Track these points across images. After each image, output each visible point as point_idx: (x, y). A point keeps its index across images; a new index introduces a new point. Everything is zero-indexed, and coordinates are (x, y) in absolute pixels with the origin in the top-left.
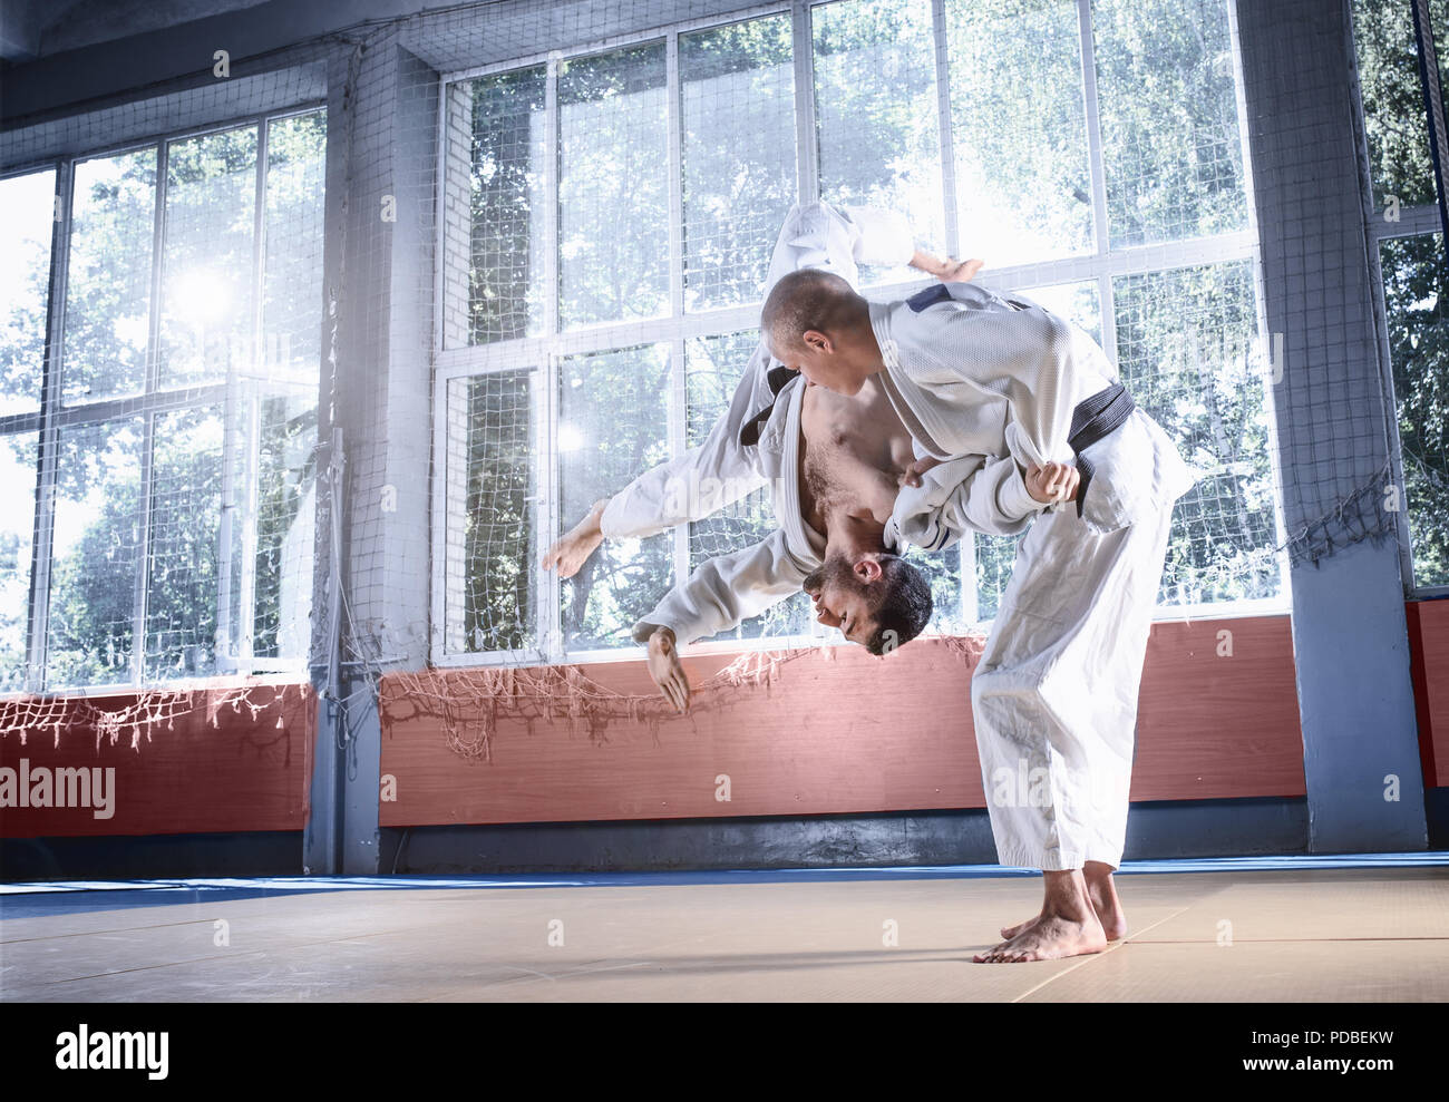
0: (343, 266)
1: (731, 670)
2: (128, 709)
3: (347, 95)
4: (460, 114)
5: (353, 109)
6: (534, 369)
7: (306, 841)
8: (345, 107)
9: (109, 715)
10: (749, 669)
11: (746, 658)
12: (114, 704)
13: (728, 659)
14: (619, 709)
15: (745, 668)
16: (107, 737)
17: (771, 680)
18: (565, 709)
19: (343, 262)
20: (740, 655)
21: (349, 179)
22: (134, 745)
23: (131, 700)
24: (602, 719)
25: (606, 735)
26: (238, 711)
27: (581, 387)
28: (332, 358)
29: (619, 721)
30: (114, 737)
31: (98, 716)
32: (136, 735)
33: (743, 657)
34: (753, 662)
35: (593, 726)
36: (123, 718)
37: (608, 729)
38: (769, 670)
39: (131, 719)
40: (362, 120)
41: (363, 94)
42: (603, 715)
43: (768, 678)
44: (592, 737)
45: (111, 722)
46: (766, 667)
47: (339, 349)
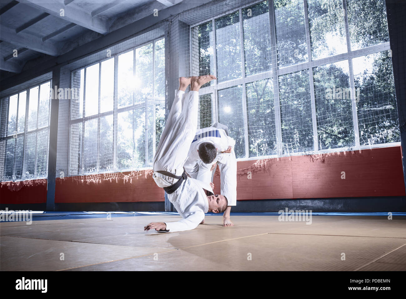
1: (256, 164)
2: (129, 175)
3: (168, 33)
4: (195, 34)
5: (170, 36)
6: (212, 93)
7: (165, 204)
8: (168, 36)
9: (126, 176)
12: (127, 173)
13: (255, 161)
15: (259, 163)
16: (126, 180)
17: (265, 166)
18: (218, 174)
21: (169, 52)
22: (131, 182)
23: (130, 173)
26: (150, 175)
27: (222, 97)
28: (167, 94)
30: (127, 181)
31: (124, 176)
32: (131, 180)
33: (258, 161)
34: (261, 162)
36: (129, 176)
38: (264, 164)
39: (130, 177)
40: (172, 38)
41: (172, 32)
43: (264, 165)
45: (126, 177)
46: (264, 163)
47: (168, 92)
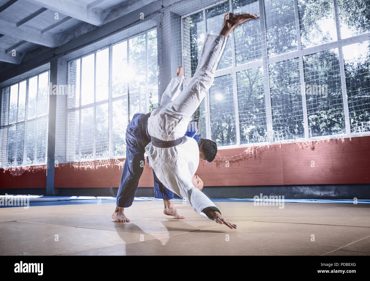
0: (161, 63)
1: (246, 151)
3: (160, 24)
5: (162, 27)
8: (160, 27)
9: (121, 162)
10: (251, 151)
11: (250, 148)
13: (246, 148)
14: (222, 160)
15: (250, 151)
16: (121, 167)
17: (256, 153)
19: (161, 62)
20: (248, 147)
21: (161, 43)
24: (219, 163)
25: (220, 166)
27: (214, 86)
28: (159, 83)
29: (222, 163)
31: (119, 162)
33: (249, 148)
34: (252, 149)
35: (217, 164)
37: (220, 165)
40: (163, 29)
41: (164, 23)
42: (219, 162)
44: (217, 167)
46: (254, 150)
47: (161, 82)
